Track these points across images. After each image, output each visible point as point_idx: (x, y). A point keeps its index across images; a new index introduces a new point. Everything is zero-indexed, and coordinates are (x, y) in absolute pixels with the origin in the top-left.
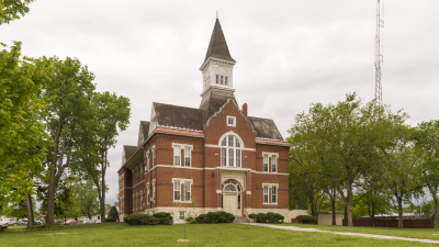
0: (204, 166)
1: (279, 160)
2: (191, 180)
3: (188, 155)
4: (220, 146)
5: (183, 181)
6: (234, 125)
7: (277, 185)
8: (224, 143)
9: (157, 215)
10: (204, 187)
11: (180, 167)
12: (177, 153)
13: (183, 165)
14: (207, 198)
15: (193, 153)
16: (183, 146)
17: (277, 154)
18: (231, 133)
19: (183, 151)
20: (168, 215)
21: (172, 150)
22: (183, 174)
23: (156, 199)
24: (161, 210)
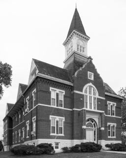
0: (72, 108)
1: (116, 107)
2: (64, 118)
3: (61, 98)
4: (83, 93)
5: (58, 118)
6: (92, 79)
7: (115, 125)
8: (86, 92)
9: (41, 146)
10: (72, 124)
11: (55, 107)
12: (53, 96)
13: (57, 106)
14: (75, 132)
15: (65, 96)
16: (58, 91)
17: (115, 103)
18: (91, 84)
19: (57, 95)
20: (50, 145)
21: (50, 93)
22: (58, 112)
23: (37, 132)
24: (41, 141)
